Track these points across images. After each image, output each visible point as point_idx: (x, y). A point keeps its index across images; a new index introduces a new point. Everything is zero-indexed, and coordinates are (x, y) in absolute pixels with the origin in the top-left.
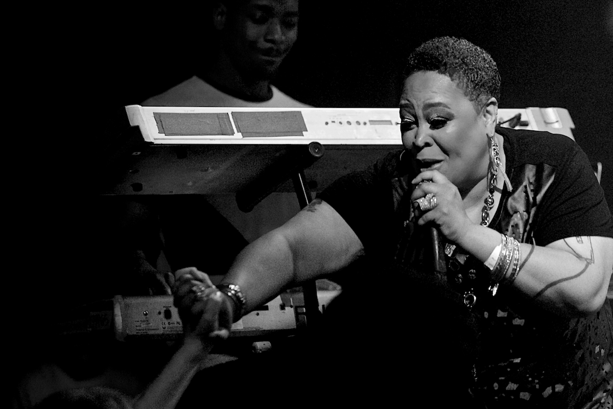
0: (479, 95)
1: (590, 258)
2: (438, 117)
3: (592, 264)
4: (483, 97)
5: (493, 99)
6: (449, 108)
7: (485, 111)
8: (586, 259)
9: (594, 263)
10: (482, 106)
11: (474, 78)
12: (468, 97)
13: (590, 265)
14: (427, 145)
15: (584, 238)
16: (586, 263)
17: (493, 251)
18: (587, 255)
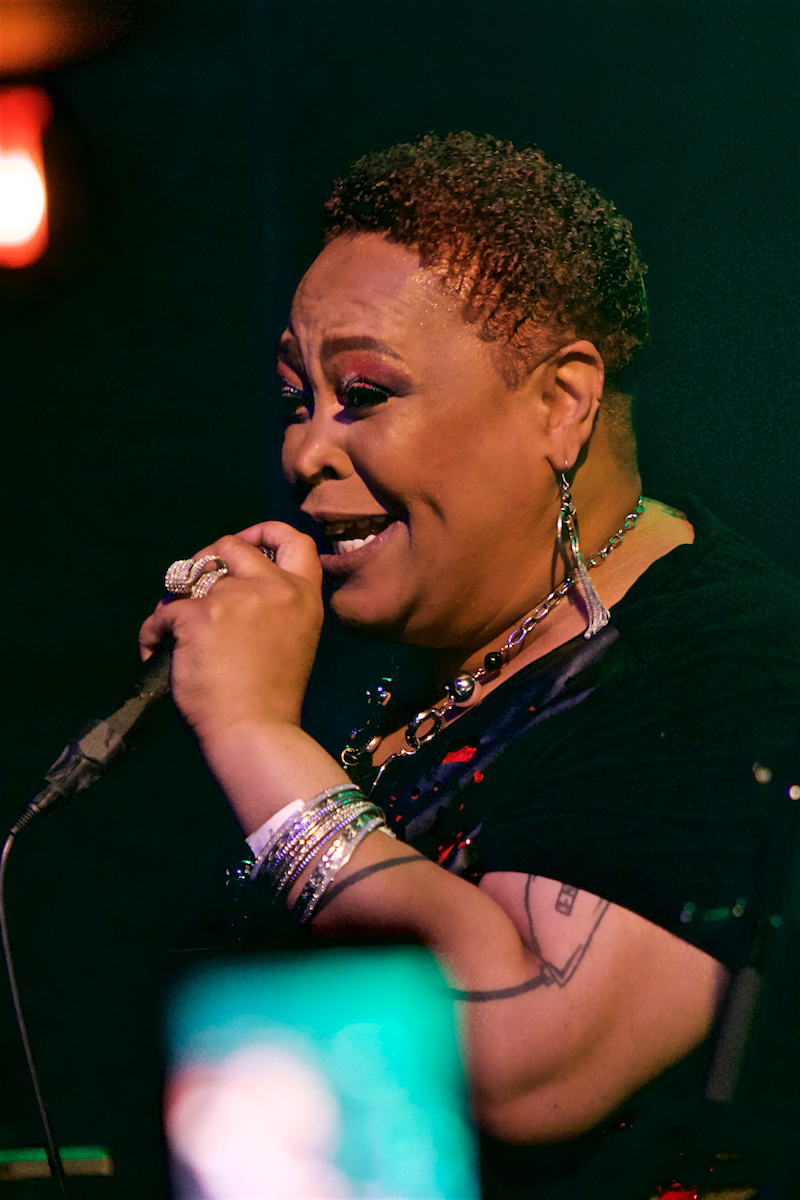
0: (519, 323)
1: (560, 965)
2: (360, 381)
3: (555, 987)
4: (537, 334)
5: (584, 346)
6: (396, 356)
7: (552, 381)
8: (546, 964)
9: (562, 986)
10: (531, 363)
11: (506, 265)
12: (478, 327)
13: (543, 987)
14: (329, 472)
15: (587, 901)
16: (534, 973)
17: (277, 811)
18: (559, 952)
